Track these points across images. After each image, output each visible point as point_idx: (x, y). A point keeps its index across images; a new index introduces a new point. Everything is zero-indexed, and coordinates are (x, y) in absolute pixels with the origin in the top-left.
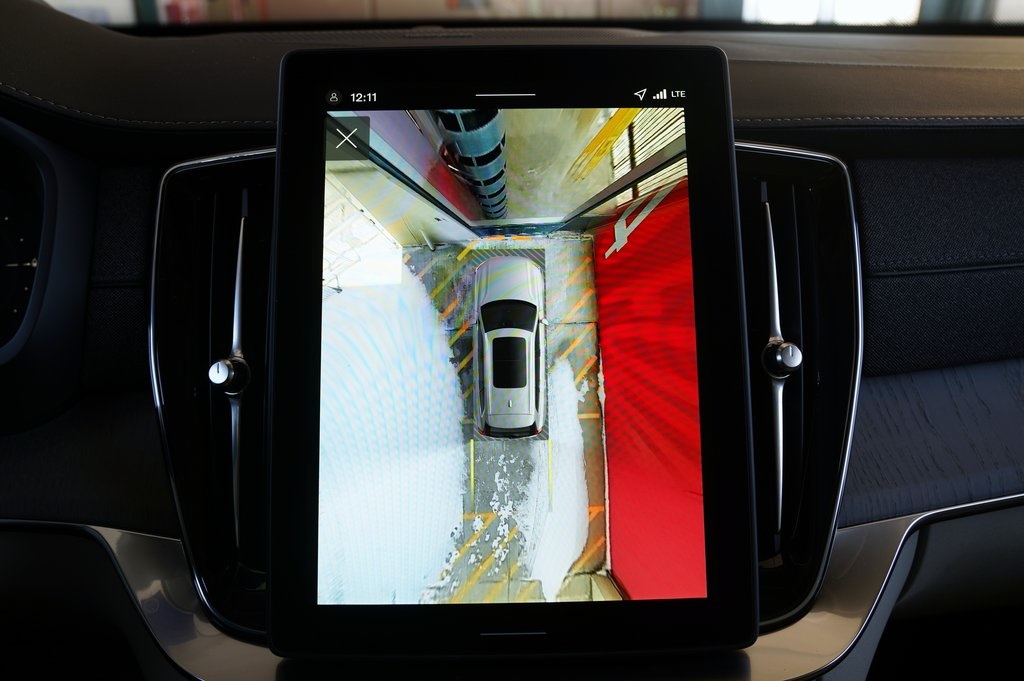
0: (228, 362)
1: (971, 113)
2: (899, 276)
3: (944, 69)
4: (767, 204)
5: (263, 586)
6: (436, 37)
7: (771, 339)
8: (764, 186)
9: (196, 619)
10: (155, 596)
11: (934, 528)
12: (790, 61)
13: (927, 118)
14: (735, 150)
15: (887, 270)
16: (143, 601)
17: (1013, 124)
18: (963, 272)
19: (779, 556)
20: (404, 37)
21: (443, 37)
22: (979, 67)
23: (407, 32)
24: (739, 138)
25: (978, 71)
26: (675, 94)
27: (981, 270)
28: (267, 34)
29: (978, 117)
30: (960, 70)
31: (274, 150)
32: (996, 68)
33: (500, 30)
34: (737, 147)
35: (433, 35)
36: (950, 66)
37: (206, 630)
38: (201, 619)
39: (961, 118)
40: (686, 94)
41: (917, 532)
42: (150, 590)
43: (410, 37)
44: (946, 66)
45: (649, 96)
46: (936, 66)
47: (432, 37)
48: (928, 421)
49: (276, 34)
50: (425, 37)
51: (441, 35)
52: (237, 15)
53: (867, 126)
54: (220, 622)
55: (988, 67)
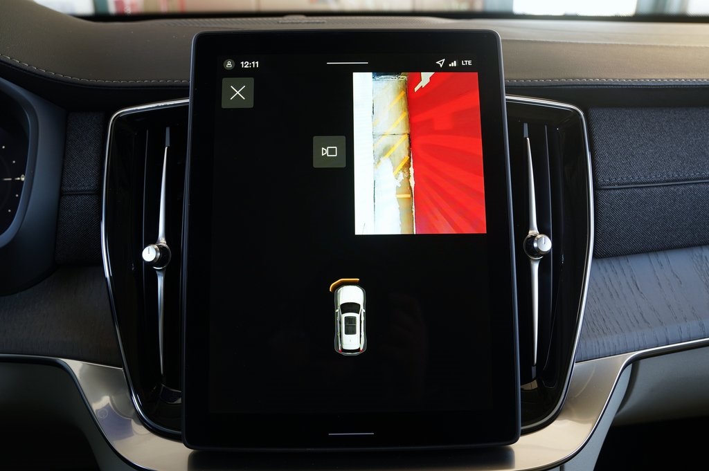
0: (156, 247)
1: (669, 77)
2: (618, 189)
3: (651, 46)
4: (528, 139)
5: (179, 401)
6: (300, 23)
7: (530, 232)
8: (526, 126)
9: (133, 422)
10: (105, 407)
11: (642, 362)
12: (544, 40)
13: (638, 80)
14: (505, 101)
15: (610, 185)
16: (97, 411)
17: (698, 84)
18: (663, 186)
19: (535, 381)
20: (278, 23)
21: (305, 23)
22: (675, 45)
23: (280, 19)
24: (508, 93)
25: (674, 47)
26: (464, 63)
27: (675, 185)
28: (183, 21)
29: (674, 80)
30: (662, 47)
31: (188, 101)
32: (687, 45)
33: (344, 18)
34: (507, 100)
35: (299, 21)
36: (655, 44)
37: (140, 430)
38: (136, 423)
39: (662, 80)
40: (472, 63)
41: (631, 366)
42: (101, 403)
43: (282, 23)
44: (653, 44)
45: (446, 64)
46: (645, 44)
47: (297, 23)
48: (638, 289)
49: (190, 20)
50: (292, 23)
51: (304, 21)
52: (164, 7)
53: (597, 85)
54: (150, 425)
55: (681, 45)
